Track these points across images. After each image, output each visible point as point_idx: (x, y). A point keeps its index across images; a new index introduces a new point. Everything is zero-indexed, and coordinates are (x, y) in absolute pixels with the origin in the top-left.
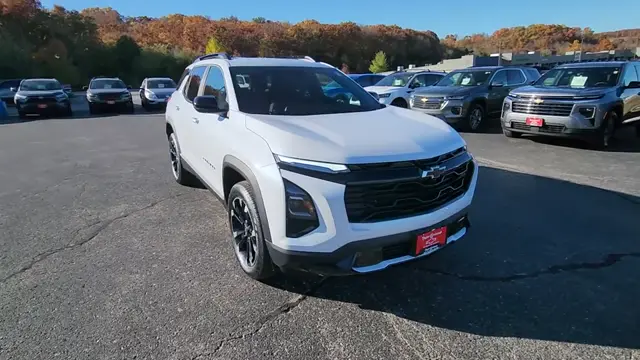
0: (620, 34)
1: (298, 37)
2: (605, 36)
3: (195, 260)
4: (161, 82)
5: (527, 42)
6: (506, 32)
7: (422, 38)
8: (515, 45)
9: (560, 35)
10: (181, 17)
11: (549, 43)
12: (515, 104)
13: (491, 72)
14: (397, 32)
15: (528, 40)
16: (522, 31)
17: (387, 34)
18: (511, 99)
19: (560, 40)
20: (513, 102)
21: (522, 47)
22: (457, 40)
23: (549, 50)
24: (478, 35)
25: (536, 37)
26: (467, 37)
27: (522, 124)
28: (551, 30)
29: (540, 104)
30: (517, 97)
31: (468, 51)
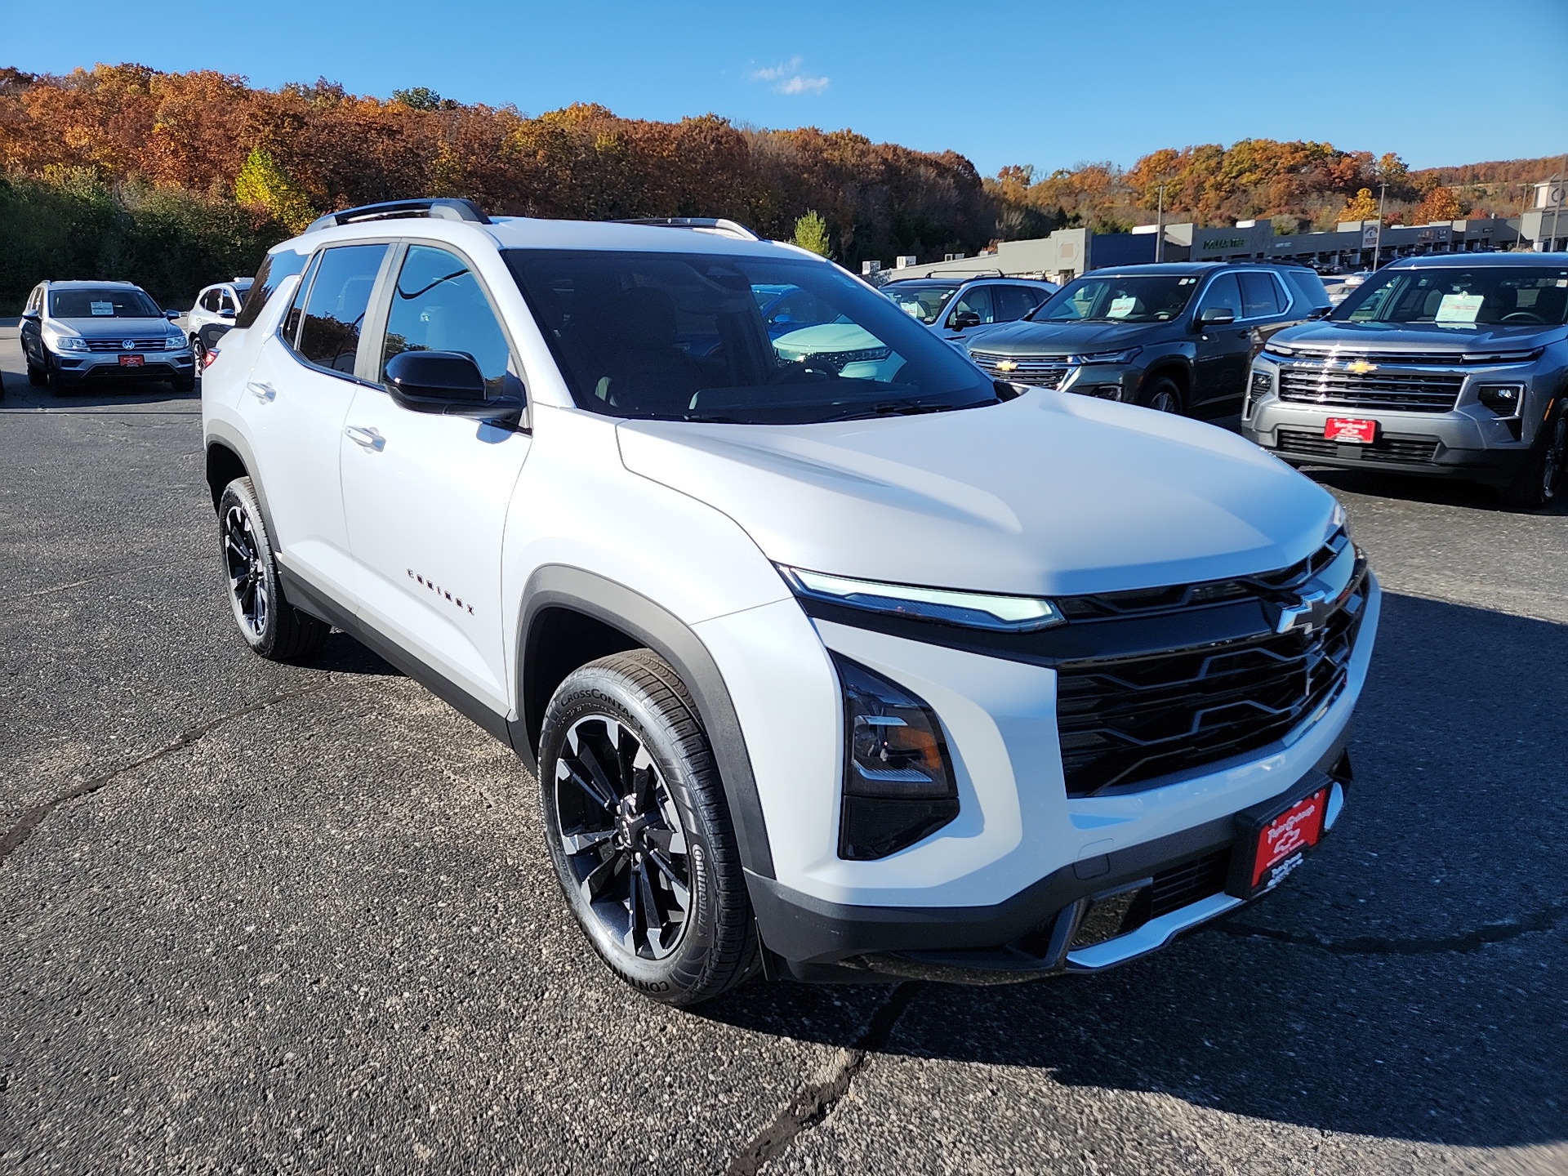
0: (1474, 174)
1: (550, 158)
2: (1439, 179)
3: (415, 944)
4: (100, 295)
5: (1232, 192)
6: (1169, 162)
7: (932, 173)
8: (1197, 200)
9: (1318, 175)
10: (142, 77)
11: (1291, 195)
12: (1289, 376)
13: (1197, 278)
14: (857, 152)
15: (1233, 185)
16: (1216, 159)
17: (827, 159)
18: (1274, 362)
19: (1320, 188)
20: (1282, 372)
21: (1218, 208)
22: (1034, 181)
23: (1293, 216)
24: (1092, 169)
25: (1253, 177)
26: (1062, 173)
27: (1309, 437)
28: (1294, 159)
29: (1365, 376)
30: (1293, 354)
31: (1069, 215)
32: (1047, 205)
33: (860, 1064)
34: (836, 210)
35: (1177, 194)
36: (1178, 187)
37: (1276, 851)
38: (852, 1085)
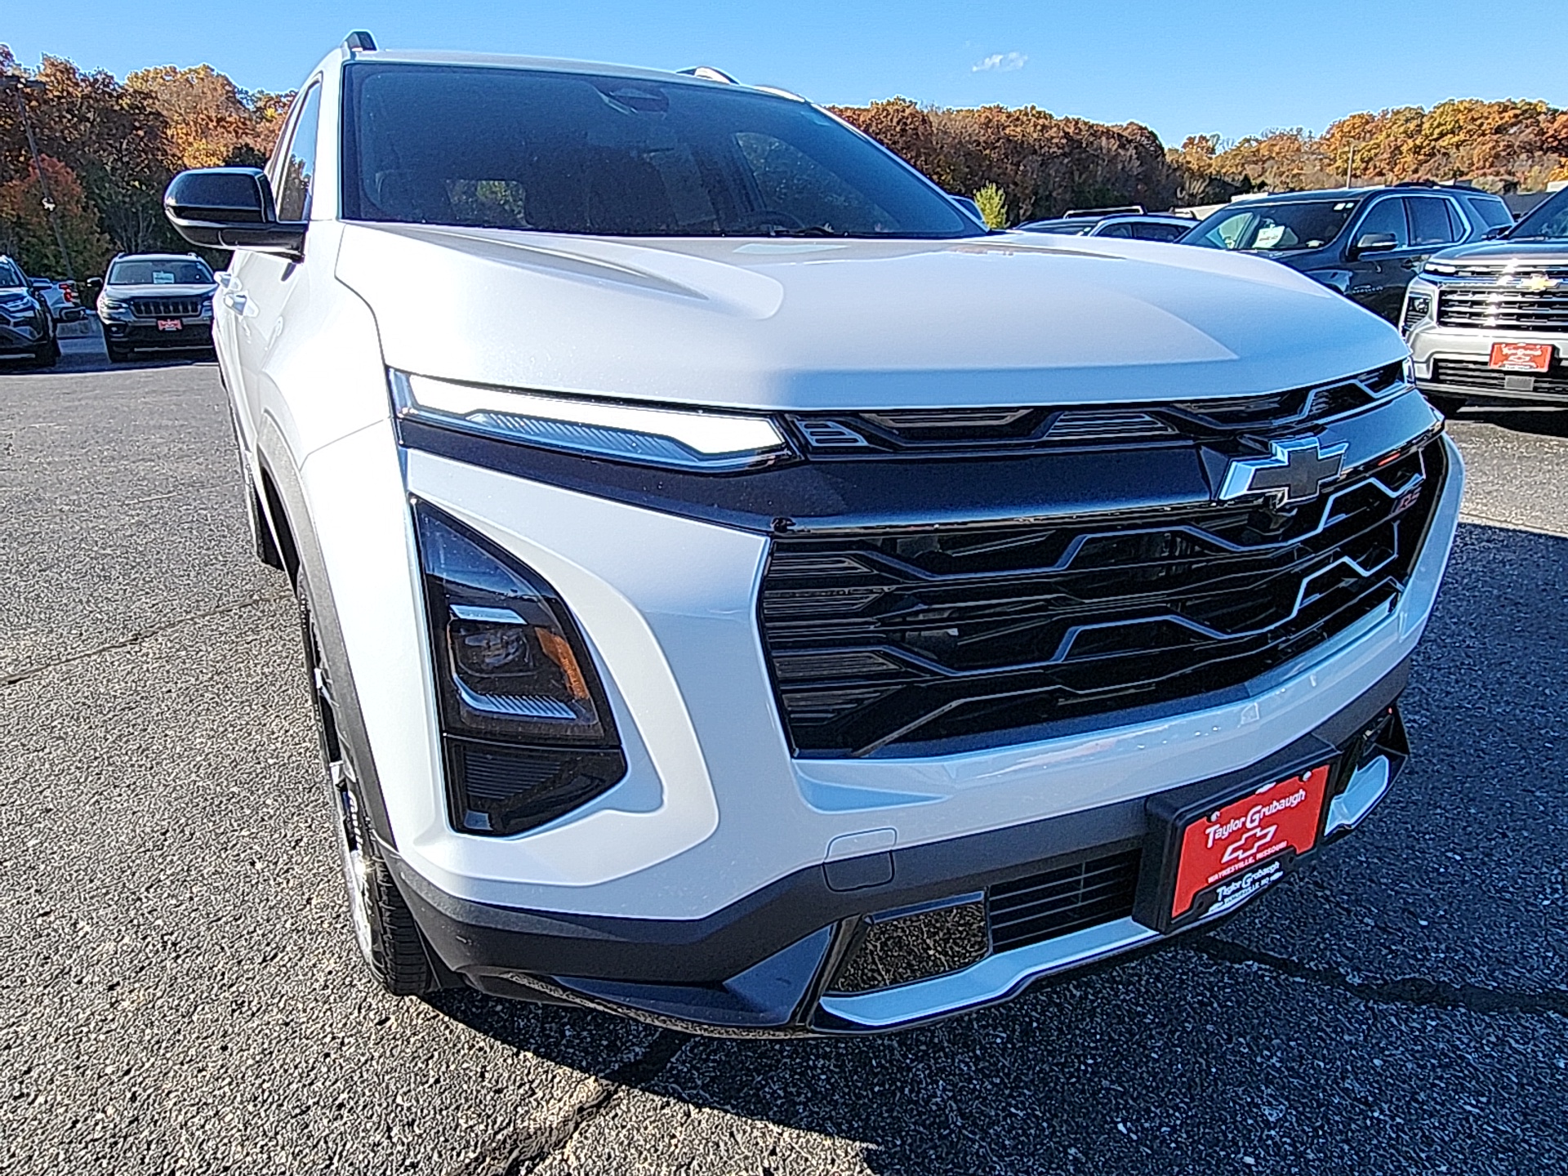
5: (1432, 155)
6: (1365, 126)
7: (1114, 145)
8: (1392, 163)
9: (1528, 135)
11: (1497, 156)
12: (1449, 297)
13: (1356, 202)
14: (1039, 128)
15: (1434, 148)
16: (1415, 122)
17: (1010, 135)
18: (1434, 283)
19: (1529, 148)
20: (1442, 293)
21: (1416, 171)
22: (1219, 150)
23: (1497, 179)
24: (1282, 136)
25: (1456, 139)
26: (1248, 141)
27: (1471, 366)
28: (1501, 119)
29: (1541, 294)
30: (1457, 272)
31: (1253, 183)
32: (1231, 172)
33: (605, 1101)
34: (1016, 184)
35: (1371, 159)
36: (1373, 152)
37: (1226, 858)
38: (576, 1135)
